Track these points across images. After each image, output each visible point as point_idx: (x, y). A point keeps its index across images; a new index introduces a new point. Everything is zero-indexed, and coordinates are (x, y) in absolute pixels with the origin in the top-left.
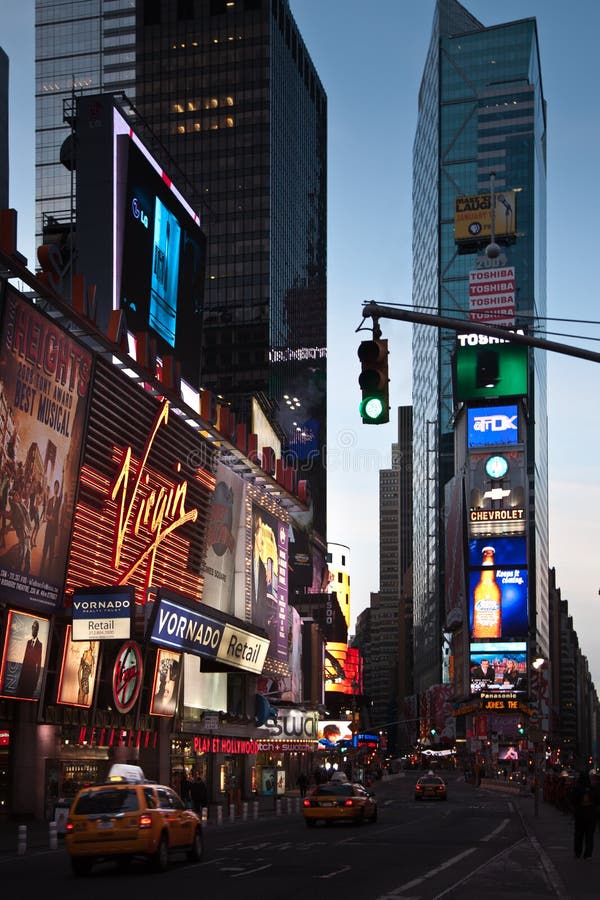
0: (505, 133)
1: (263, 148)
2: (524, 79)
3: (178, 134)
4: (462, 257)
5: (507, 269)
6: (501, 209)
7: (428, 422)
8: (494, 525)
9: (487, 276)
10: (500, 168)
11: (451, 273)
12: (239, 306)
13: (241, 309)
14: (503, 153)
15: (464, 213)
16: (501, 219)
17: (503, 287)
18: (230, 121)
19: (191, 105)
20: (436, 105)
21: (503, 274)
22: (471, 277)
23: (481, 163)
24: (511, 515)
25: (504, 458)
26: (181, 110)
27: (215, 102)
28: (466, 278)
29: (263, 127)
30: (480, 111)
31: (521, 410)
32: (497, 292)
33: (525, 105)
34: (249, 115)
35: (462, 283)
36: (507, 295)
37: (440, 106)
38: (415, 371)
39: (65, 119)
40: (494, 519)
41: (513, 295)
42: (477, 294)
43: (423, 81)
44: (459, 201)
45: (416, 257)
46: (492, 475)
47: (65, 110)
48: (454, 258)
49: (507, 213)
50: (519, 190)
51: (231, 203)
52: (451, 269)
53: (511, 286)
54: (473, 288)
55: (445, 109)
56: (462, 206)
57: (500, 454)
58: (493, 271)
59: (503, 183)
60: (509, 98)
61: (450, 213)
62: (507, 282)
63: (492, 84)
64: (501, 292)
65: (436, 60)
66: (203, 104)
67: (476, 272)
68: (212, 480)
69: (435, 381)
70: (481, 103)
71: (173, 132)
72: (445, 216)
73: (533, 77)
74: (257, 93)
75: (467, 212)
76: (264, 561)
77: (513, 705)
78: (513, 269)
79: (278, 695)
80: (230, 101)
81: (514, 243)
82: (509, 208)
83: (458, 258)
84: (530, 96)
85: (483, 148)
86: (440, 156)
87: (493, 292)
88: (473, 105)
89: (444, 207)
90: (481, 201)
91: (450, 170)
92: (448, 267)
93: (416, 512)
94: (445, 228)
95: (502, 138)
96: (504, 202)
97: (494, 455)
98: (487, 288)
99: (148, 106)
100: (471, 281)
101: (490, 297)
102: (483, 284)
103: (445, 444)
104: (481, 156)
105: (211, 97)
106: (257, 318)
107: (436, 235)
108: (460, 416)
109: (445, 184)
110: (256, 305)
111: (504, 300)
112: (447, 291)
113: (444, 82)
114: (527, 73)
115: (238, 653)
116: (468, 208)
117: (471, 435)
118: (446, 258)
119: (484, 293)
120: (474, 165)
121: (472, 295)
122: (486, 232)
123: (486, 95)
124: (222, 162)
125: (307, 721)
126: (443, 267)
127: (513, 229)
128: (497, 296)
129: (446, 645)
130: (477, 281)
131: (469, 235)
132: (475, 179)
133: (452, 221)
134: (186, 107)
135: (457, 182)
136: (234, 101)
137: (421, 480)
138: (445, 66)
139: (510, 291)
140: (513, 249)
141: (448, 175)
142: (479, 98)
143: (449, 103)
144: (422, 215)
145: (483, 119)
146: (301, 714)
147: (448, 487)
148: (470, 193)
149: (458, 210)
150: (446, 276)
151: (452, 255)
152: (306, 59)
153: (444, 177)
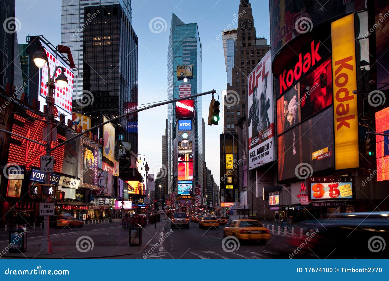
0: (190, 50)
1: (118, 50)
2: (194, 37)
3: (95, 46)
4: (179, 81)
5: (189, 85)
6: (189, 69)
7: (171, 123)
8: (184, 151)
9: (184, 86)
10: (188, 59)
11: (176, 85)
12: (111, 91)
13: (111, 92)
14: (189, 55)
15: (179, 70)
16: (189, 72)
17: (188, 89)
18: (109, 43)
19: (98, 38)
20: (172, 42)
21: (188, 86)
22: (180, 86)
23: (184, 58)
24: (189, 148)
25: (187, 134)
26: (96, 39)
27: (105, 38)
28: (178, 87)
29: (118, 45)
30: (183, 45)
31: (192, 121)
32: (186, 91)
33: (195, 44)
34: (114, 42)
35: (177, 88)
36: (189, 92)
38: (168, 110)
39: (27, 42)
40: (184, 149)
41: (190, 91)
42: (181, 91)
44: (178, 67)
45: (168, 80)
46: (184, 138)
47: (27, 39)
48: (177, 81)
49: (190, 71)
50: (193, 65)
51: (109, 64)
52: (176, 84)
53: (190, 89)
54: (180, 89)
55: (174, 44)
56: (179, 68)
57: (186, 132)
58: (185, 85)
59: (189, 63)
60: (191, 42)
61: (176, 70)
62: (189, 88)
63: (186, 38)
64: (187, 91)
65: (172, 31)
66: (101, 38)
67: (181, 85)
68: (65, 138)
69: (172, 113)
70: (184, 43)
71: (93, 45)
72: (174, 70)
73: (197, 37)
74: (116, 36)
75: (180, 70)
76: (89, 159)
77: (189, 197)
78: (190, 85)
79: (104, 195)
80: (109, 38)
81: (192, 78)
82: (191, 69)
84: (196, 42)
85: (184, 54)
86: (173, 55)
87: (185, 91)
88: (182, 43)
89: (174, 68)
90: (184, 67)
92: (175, 83)
93: (168, 147)
94: (174, 73)
95: (189, 52)
96: (189, 68)
97: (184, 132)
98: (184, 90)
99: (87, 38)
100: (180, 87)
101: (184, 92)
102: (183, 88)
103: (174, 129)
104: (184, 56)
105: (104, 36)
106: (116, 95)
107: (172, 75)
108: (177, 122)
109: (174, 62)
110: (116, 91)
111: (188, 93)
112: (175, 90)
113: (174, 36)
114: (195, 36)
115: (67, 183)
116: (180, 69)
117: (179, 127)
118: (175, 81)
119: (183, 91)
120: (182, 58)
121: (180, 91)
122: (184, 75)
123: (185, 41)
124: (107, 53)
125: (111, 201)
127: (192, 75)
128: (186, 92)
130: (181, 87)
131: (180, 75)
132: (182, 62)
133: (176, 72)
134: (97, 38)
135: (177, 62)
138: (174, 33)
139: (190, 90)
140: (192, 80)
141: (175, 60)
142: (183, 41)
143: (175, 42)
144: (169, 70)
145: (184, 46)
146: (109, 199)
147: (174, 140)
148: (181, 65)
149: (178, 69)
152: (131, 29)
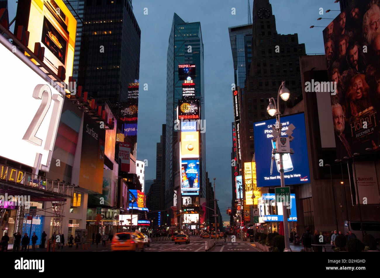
2: (197, 36)
4: (181, 81)
7: (170, 127)
10: (191, 58)
30: (186, 43)
33: (198, 43)
35: (180, 88)
37: (174, 42)
38: (167, 113)
43: (170, 36)
52: (177, 84)
55: (176, 42)
59: (192, 62)
63: (189, 37)
65: (173, 30)
72: (175, 70)
73: (200, 36)
74: (118, 31)
80: (110, 32)
81: (195, 78)
83: (179, 81)
84: (199, 41)
86: (174, 54)
88: (184, 42)
89: (176, 67)
91: (177, 58)
93: (167, 154)
104: (186, 55)
105: (105, 31)
107: (173, 75)
112: (176, 90)
120: (184, 57)
123: (187, 40)
126: (175, 83)
129: (175, 195)
132: (184, 60)
133: (178, 71)
135: (178, 62)
136: (112, 32)
137: (168, 144)
138: (176, 31)
142: (185, 40)
143: (177, 41)
144: (169, 70)
146: (111, 211)
150: (176, 86)
151: (177, 81)
153: (175, 60)
